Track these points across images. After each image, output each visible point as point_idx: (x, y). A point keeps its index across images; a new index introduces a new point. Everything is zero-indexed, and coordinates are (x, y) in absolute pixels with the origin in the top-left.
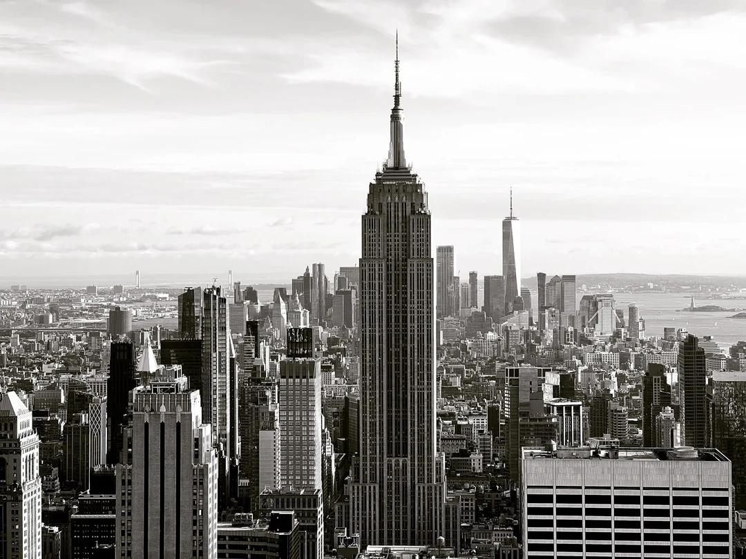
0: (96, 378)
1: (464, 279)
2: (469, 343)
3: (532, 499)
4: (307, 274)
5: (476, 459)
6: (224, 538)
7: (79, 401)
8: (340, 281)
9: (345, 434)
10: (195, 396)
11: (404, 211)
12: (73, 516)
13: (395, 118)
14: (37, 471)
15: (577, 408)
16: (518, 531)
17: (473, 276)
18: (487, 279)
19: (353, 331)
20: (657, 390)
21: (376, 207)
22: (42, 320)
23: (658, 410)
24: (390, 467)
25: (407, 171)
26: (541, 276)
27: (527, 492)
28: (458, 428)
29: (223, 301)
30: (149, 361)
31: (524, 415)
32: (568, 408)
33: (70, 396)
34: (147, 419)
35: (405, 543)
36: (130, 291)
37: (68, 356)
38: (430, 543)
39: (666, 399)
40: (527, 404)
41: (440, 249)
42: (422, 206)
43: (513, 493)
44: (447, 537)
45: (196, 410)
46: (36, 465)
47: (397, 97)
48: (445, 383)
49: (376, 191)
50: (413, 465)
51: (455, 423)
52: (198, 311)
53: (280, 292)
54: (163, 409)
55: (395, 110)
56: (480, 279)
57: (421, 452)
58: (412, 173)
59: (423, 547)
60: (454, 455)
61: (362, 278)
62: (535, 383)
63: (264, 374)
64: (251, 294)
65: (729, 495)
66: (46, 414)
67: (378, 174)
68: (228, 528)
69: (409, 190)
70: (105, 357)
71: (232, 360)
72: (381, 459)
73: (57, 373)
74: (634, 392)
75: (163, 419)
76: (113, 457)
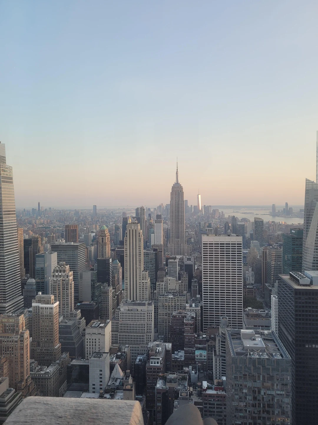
0: (120, 225)
1: (190, 206)
2: (191, 218)
3: (204, 244)
4: (160, 205)
5: (192, 240)
6: (145, 253)
7: (117, 228)
8: (166, 207)
9: (167, 236)
10: (139, 224)
11: (178, 192)
12: (116, 249)
13: (177, 173)
14: (109, 240)
15: (212, 230)
16: (201, 253)
17: (191, 206)
18: (194, 206)
19: (169, 216)
20: (227, 227)
21: (173, 191)
22: (110, 214)
23: (227, 230)
24: (176, 241)
25: (179, 184)
26: (205, 206)
27: (203, 243)
28: (189, 234)
29: (144, 209)
30: (130, 221)
31: (202, 231)
32: (210, 230)
33: (115, 227)
34: (130, 229)
35: (179, 255)
36: (126, 209)
37: (115, 221)
38: (184, 255)
39: (229, 228)
40: (202, 229)
41: (185, 200)
42: (182, 190)
43: (200, 246)
44: (187, 254)
45: (139, 227)
46: (109, 239)
47: (177, 169)
48: (186, 226)
49: (173, 188)
50: (180, 240)
51: (188, 233)
52: (139, 211)
53: (155, 209)
54: (133, 227)
55: (177, 172)
56: (193, 207)
57: (182, 238)
58: (180, 184)
59: (182, 256)
60: (188, 239)
61: (171, 206)
62: (204, 225)
63: (152, 223)
64: (149, 209)
65: (242, 243)
66: (111, 231)
67: (174, 184)
68: (145, 251)
69: (179, 187)
70: (122, 221)
71: (146, 221)
72: (174, 239)
73: (113, 224)
74: (223, 227)
75: (133, 229)
76: (123, 237)
